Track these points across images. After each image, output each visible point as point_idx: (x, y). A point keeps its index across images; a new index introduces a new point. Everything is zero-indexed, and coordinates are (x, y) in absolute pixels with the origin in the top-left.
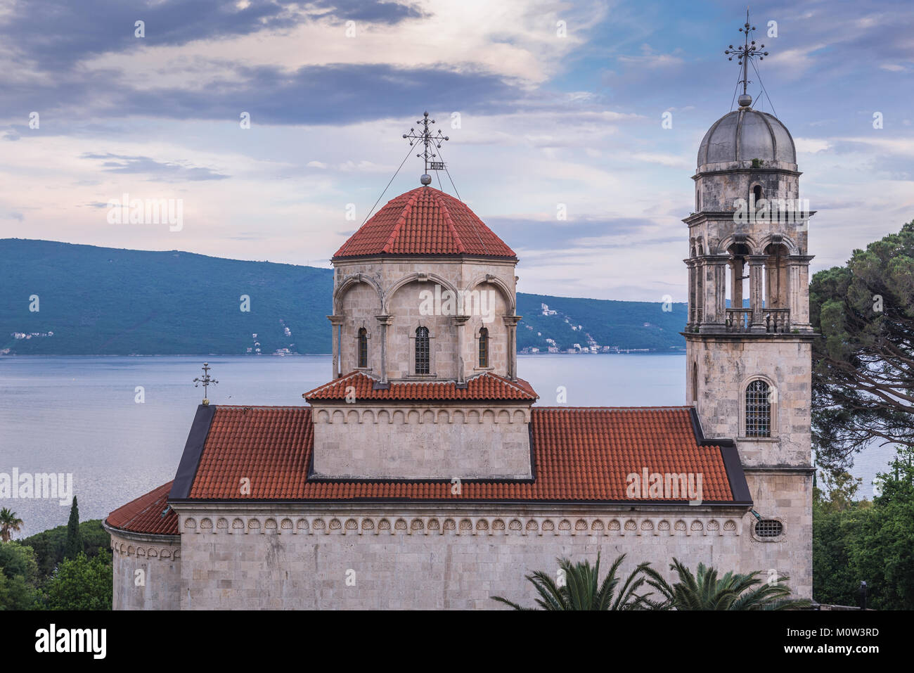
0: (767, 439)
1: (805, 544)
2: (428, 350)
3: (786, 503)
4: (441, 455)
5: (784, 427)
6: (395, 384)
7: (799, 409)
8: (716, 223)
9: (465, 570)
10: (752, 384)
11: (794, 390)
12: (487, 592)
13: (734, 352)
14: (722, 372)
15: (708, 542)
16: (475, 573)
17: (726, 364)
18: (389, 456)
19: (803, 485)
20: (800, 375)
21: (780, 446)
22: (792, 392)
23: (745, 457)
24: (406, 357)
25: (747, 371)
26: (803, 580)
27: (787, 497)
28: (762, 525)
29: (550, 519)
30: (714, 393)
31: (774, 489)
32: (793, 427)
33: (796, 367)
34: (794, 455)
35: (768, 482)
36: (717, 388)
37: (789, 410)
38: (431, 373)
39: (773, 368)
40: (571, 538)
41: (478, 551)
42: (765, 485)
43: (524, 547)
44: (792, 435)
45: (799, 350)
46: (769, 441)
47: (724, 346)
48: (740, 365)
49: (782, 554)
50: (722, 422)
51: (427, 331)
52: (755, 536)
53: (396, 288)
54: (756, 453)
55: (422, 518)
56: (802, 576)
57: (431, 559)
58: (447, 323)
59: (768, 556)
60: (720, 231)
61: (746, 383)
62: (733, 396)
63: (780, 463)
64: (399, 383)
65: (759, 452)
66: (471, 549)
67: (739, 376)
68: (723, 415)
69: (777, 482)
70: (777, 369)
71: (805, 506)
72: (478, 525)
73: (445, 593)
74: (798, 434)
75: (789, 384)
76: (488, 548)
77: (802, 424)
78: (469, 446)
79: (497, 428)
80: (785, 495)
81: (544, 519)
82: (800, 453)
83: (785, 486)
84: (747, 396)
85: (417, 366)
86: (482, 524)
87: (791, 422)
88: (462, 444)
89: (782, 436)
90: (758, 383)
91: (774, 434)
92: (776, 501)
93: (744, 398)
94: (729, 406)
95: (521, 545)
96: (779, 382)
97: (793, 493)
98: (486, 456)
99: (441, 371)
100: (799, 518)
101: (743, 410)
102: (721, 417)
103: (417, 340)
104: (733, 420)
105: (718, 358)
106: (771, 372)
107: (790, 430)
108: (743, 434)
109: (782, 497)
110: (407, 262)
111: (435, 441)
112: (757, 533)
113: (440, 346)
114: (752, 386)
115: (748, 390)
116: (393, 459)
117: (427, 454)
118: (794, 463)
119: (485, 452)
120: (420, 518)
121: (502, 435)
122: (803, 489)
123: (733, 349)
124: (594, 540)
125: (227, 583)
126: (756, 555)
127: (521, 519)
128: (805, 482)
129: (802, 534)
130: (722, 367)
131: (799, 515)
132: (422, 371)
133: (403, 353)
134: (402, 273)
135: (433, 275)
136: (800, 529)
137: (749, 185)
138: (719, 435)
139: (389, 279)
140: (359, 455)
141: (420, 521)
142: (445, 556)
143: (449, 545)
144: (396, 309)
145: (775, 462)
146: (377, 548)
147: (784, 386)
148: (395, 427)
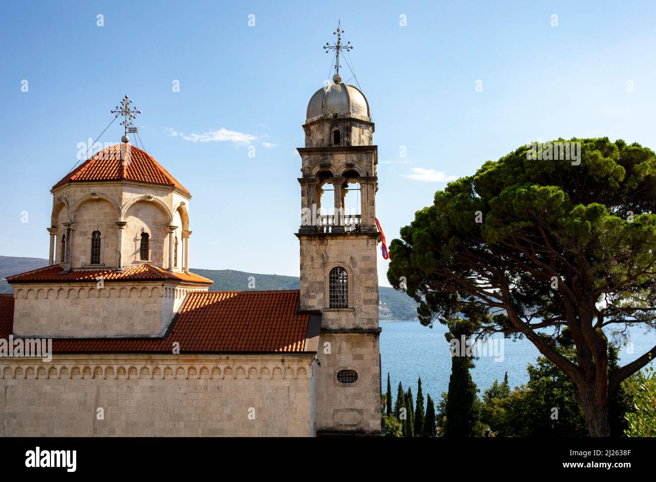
0: (345, 309)
1: (374, 387)
2: (100, 247)
3: (359, 357)
4: (100, 321)
5: (357, 300)
6: (75, 270)
7: (369, 287)
8: (308, 156)
9: (109, 405)
10: (334, 269)
11: (364, 273)
12: (124, 422)
13: (321, 246)
14: (312, 261)
15: (286, 383)
16: (116, 407)
17: (315, 255)
18: (64, 322)
19: (372, 343)
20: (368, 262)
21: (355, 315)
22: (363, 275)
23: (330, 323)
24: (84, 252)
25: (330, 260)
26: (373, 416)
27: (361, 353)
28: (342, 374)
29: (170, 366)
30: (306, 276)
31: (350, 347)
32: (364, 300)
33: (365, 257)
34: (365, 321)
35: (346, 341)
36: (309, 273)
37: (361, 288)
38: (101, 262)
39: (349, 258)
40: (186, 381)
41: (118, 391)
42: (344, 343)
43: (152, 387)
44: (364, 306)
45: (367, 244)
46: (346, 311)
47: (314, 243)
48: (325, 256)
49: (357, 396)
50: (313, 297)
51: (100, 234)
52: (337, 382)
53: (78, 204)
54: (338, 320)
55: (79, 366)
56: (373, 413)
57: (85, 397)
58: (113, 228)
59: (347, 397)
60: (310, 162)
61: (329, 269)
62: (320, 278)
63: (355, 327)
64: (79, 270)
65: (340, 319)
66: (114, 389)
67: (324, 265)
68: (313, 292)
69: (353, 341)
70: (351, 258)
71: (373, 359)
72: (118, 372)
73: (94, 422)
74: (368, 306)
75: (361, 269)
76: (125, 388)
77: (371, 298)
78: (120, 314)
79: (140, 301)
80: (359, 351)
81: (165, 366)
82: (370, 319)
83: (359, 344)
84: (330, 278)
85: (92, 258)
86: (122, 370)
87: (362, 297)
88: (116, 313)
89: (356, 307)
90: (339, 269)
91: (350, 306)
92: (353, 355)
93: (328, 280)
94: (317, 286)
95: (149, 387)
96: (354, 267)
97: (365, 350)
98: (132, 321)
99: (108, 261)
100: (370, 368)
101: (328, 289)
102: (312, 294)
103: (93, 240)
104: (320, 296)
105: (309, 251)
106: (347, 260)
107: (361, 303)
108: (328, 306)
109: (357, 353)
110: (86, 186)
111: (96, 310)
112: (339, 380)
113: (108, 244)
114: (334, 271)
115: (331, 273)
116: (67, 324)
117: (91, 320)
118: (366, 327)
119: (131, 318)
120: (77, 366)
121: (144, 305)
122: (372, 347)
123: (320, 244)
124: (202, 382)
126: (338, 396)
127: (149, 366)
128: (373, 341)
129: (372, 381)
130: (312, 258)
131: (369, 366)
132: (96, 262)
133: (83, 249)
134: (82, 194)
135: (102, 194)
136: (371, 376)
137: (331, 130)
138: (310, 307)
139: (73, 198)
140: (44, 321)
141: (78, 368)
142: (95, 394)
143: (98, 387)
144: (79, 219)
145: (351, 327)
146: (47, 388)
147: (357, 270)
148: (69, 300)
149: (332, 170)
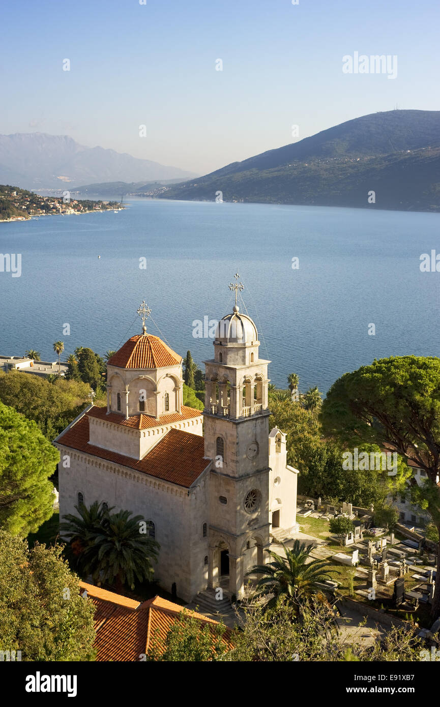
1: (234, 510)
2: (120, 402)
3: (228, 492)
7: (232, 452)
10: (218, 437)
11: (231, 444)
13: (213, 423)
15: (181, 499)
19: (234, 485)
20: (233, 438)
21: (227, 466)
24: (115, 403)
25: (217, 432)
26: (234, 525)
28: (221, 498)
31: (225, 484)
33: (232, 434)
34: (231, 471)
36: (206, 435)
37: (229, 452)
40: (145, 485)
41: (123, 482)
42: (222, 481)
43: (134, 485)
44: (231, 463)
45: (233, 427)
47: (209, 420)
48: (214, 429)
49: (227, 512)
50: (209, 451)
51: (120, 395)
52: (219, 502)
59: (223, 511)
61: (216, 436)
62: (212, 442)
63: (227, 473)
66: (121, 481)
67: (214, 434)
68: (209, 448)
69: (225, 481)
70: (226, 433)
72: (122, 473)
75: (230, 441)
76: (125, 482)
77: (234, 459)
78: (125, 442)
79: (133, 438)
80: (228, 488)
82: (233, 471)
83: (228, 484)
85: (118, 407)
87: (230, 457)
89: (227, 462)
90: (220, 438)
91: (224, 461)
92: (225, 489)
93: (216, 443)
94: (211, 445)
95: (132, 484)
96: (227, 439)
97: (231, 488)
98: (130, 447)
99: (124, 411)
100: (232, 499)
103: (118, 398)
104: (212, 451)
106: (224, 434)
107: (230, 460)
113: (122, 401)
114: (218, 439)
116: (107, 441)
120: (108, 466)
121: (134, 440)
122: (234, 487)
124: (151, 488)
125: (68, 474)
126: (219, 509)
129: (233, 505)
131: (232, 497)
132: (119, 410)
133: (116, 401)
135: (119, 374)
136: (232, 503)
142: (115, 482)
143: (116, 478)
144: (112, 384)
145: (225, 473)
146: (100, 472)
147: (228, 441)
148: (108, 429)
149: (218, 378)
